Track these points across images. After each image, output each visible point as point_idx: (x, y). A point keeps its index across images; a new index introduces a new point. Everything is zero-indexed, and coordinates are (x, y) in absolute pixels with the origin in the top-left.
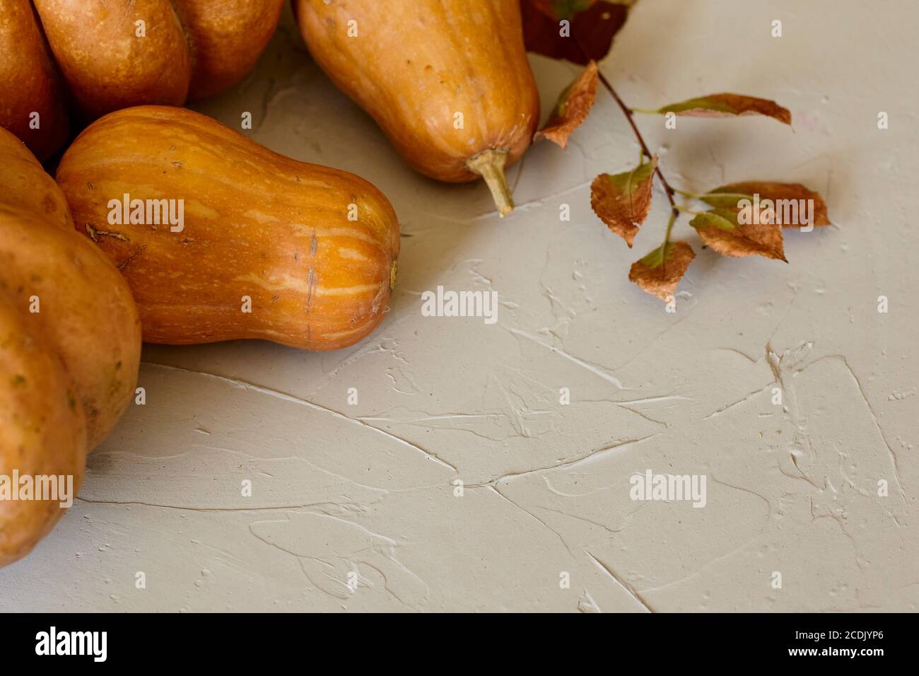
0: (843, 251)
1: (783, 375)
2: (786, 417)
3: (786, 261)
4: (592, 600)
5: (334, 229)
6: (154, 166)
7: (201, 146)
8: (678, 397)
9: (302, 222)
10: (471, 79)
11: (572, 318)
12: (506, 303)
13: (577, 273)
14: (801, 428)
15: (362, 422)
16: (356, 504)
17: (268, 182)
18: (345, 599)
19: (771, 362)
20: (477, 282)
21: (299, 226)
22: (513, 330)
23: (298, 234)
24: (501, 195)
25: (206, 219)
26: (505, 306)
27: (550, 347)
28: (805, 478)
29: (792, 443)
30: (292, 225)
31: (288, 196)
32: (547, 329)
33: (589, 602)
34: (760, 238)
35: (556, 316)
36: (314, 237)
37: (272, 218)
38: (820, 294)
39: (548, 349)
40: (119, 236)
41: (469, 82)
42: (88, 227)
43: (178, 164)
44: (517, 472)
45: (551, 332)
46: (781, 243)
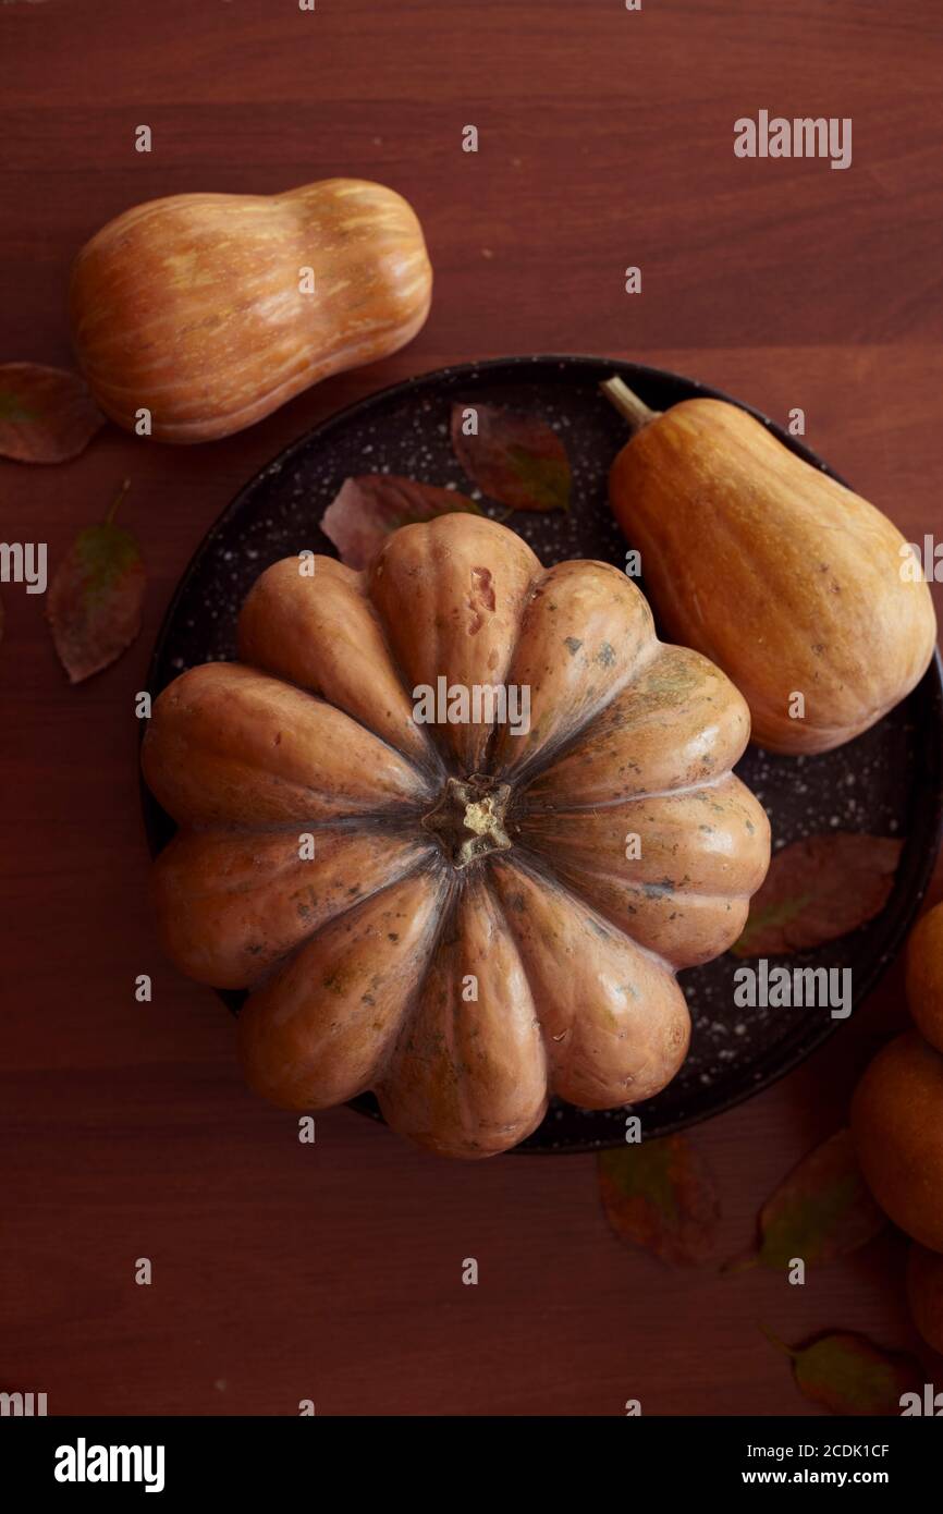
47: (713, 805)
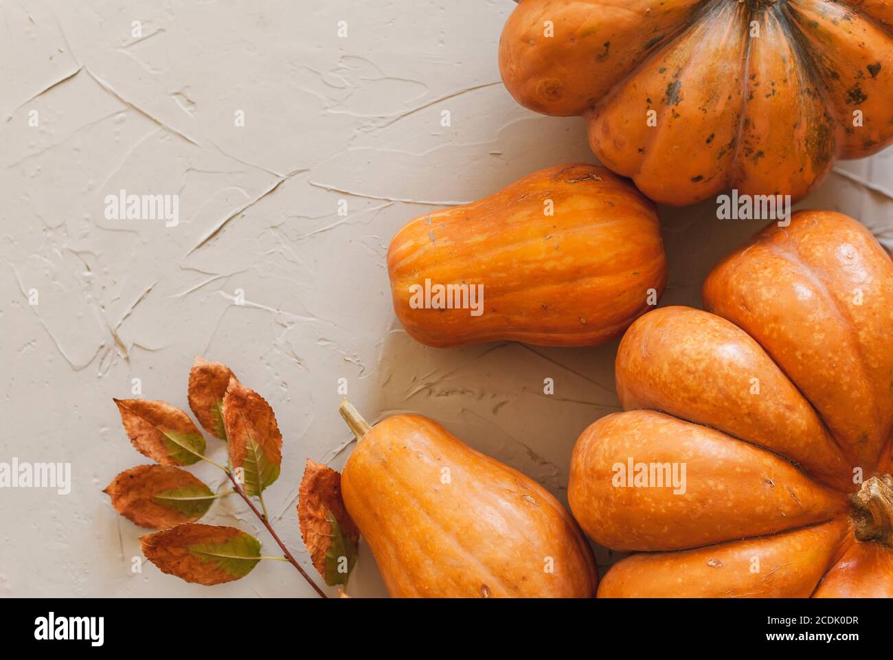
0: (95, 476)
1: (112, 340)
2: (101, 302)
3: (115, 400)
4: (190, 114)
5: (421, 253)
6: (565, 229)
7: (538, 261)
8: (179, 295)
9: (446, 247)
10: (383, 459)
11: (275, 345)
12: (327, 343)
13: (285, 390)
14: (89, 296)
15: (390, 201)
16: (366, 132)
17: (483, 267)
18: (343, 57)
19: (123, 347)
20: (355, 356)
21: (447, 244)
22: (312, 319)
23: (445, 238)
24: (349, 411)
25: (513, 215)
26: (327, 341)
27: (283, 312)
28: (77, 253)
29: (93, 281)
30: (452, 243)
31: (465, 264)
32: (290, 328)
33: (191, 111)
34: (141, 422)
35: (288, 343)
36: (433, 241)
37: (469, 241)
38: (103, 426)
39: (283, 310)
40: (573, 181)
41: (384, 456)
42: (600, 179)
43: (548, 237)
44: (268, 196)
45: (286, 327)
46: (124, 419)
47: (725, 152)
